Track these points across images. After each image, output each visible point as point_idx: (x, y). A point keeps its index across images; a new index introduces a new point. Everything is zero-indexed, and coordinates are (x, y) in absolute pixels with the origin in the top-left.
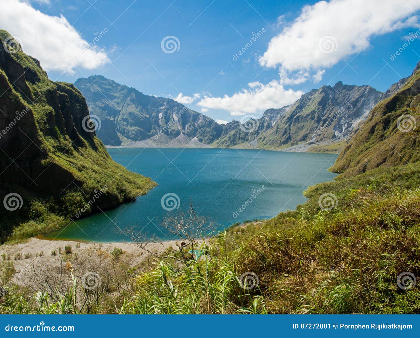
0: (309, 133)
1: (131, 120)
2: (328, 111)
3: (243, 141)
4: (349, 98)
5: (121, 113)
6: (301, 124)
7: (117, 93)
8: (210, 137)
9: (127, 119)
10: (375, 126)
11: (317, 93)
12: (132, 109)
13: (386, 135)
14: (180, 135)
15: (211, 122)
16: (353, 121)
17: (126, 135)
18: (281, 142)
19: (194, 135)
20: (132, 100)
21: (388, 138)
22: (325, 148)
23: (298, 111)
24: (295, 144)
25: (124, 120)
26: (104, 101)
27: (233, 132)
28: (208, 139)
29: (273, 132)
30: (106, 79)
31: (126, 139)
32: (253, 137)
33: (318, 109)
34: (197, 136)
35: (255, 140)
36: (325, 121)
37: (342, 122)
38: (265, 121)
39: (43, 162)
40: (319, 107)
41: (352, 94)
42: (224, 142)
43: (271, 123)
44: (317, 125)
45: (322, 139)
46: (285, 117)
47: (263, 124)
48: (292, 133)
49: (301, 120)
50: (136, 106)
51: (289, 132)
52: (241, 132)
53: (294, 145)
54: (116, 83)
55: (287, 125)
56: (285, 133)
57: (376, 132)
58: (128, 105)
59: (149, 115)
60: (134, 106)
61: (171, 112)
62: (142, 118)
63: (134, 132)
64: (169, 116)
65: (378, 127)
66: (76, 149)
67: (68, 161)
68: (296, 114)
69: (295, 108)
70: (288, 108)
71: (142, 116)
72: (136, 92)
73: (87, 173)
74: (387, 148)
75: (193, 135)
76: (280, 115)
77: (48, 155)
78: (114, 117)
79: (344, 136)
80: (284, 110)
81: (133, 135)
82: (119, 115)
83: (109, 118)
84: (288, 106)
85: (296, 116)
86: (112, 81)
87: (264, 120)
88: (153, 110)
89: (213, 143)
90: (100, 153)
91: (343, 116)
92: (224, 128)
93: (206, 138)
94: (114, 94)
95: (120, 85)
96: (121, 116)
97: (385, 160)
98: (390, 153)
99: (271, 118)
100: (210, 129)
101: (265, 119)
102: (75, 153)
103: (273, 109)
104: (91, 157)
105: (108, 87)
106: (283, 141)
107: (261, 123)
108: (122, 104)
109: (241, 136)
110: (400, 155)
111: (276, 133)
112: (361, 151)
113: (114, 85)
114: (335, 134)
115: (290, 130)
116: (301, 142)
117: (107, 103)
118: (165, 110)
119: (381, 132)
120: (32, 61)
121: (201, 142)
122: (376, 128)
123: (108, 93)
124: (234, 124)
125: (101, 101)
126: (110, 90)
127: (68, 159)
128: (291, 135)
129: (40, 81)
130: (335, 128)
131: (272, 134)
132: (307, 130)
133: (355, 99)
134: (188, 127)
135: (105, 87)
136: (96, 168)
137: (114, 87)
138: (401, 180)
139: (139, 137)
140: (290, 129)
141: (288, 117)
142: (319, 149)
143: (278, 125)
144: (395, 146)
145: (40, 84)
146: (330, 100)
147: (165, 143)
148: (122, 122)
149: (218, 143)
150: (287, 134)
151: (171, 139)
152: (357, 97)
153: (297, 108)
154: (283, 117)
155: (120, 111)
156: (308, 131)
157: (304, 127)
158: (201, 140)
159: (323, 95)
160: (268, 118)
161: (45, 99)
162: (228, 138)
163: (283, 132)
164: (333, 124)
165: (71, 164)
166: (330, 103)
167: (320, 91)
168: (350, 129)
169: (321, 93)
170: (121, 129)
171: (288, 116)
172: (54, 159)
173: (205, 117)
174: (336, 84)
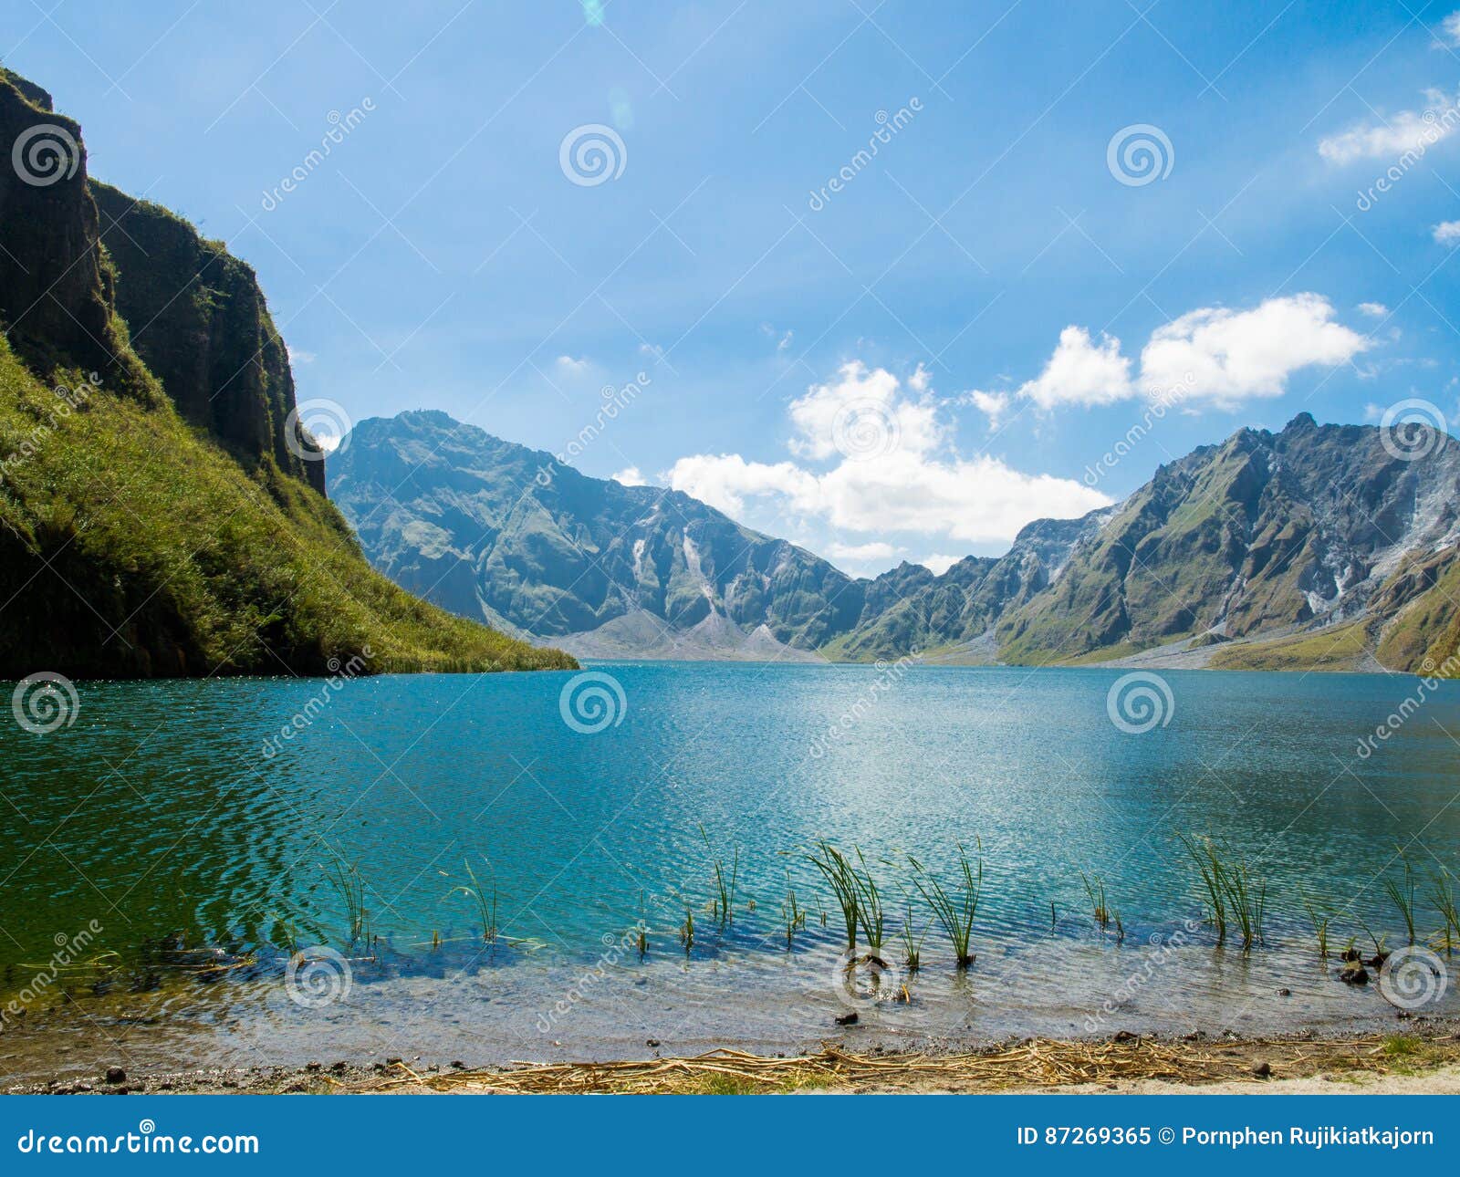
0: (1202, 603)
1: (535, 560)
2: (1268, 518)
3: (943, 639)
4: (1349, 473)
5: (499, 536)
6: (1167, 570)
7: (490, 468)
8: (819, 623)
9: (519, 557)
11: (1219, 458)
12: (542, 522)
14: (707, 619)
15: (822, 571)
16: (1372, 557)
17: (512, 613)
18: (1089, 637)
19: (759, 617)
20: (541, 495)
22: (1282, 652)
23: (1148, 522)
24: (1146, 646)
25: (511, 562)
26: (442, 497)
27: (905, 604)
28: (808, 634)
29: (1058, 603)
30: (455, 424)
31: (513, 627)
32: (980, 625)
33: (1231, 511)
34: (770, 620)
35: (987, 634)
36: (1261, 557)
37: (1331, 559)
38: (1023, 562)
40: (1232, 504)
41: (1359, 458)
42: (870, 640)
43: (1046, 571)
44: (1231, 571)
45: (1258, 622)
46: (1099, 545)
47: (1014, 577)
48: (1134, 606)
49: (1166, 556)
50: (553, 515)
51: (1121, 600)
52: (933, 604)
53: (1145, 649)
54: (489, 436)
55: (1113, 574)
56: (1104, 605)
58: (526, 509)
59: (598, 544)
60: (545, 513)
61: (677, 535)
62: (575, 555)
63: (542, 605)
64: (672, 550)
68: (1144, 535)
69: (1135, 512)
70: (1108, 518)
71: (575, 547)
75: (756, 617)
76: (1077, 541)
78: (476, 553)
79: (1348, 608)
80: (1094, 524)
81: (540, 617)
82: (493, 546)
83: (456, 551)
84: (1106, 511)
85: (1145, 539)
86: (476, 430)
87: (1019, 561)
88: (614, 531)
89: (826, 646)
91: (1330, 538)
93: (804, 628)
94: (480, 474)
95: (502, 443)
96: (499, 549)
99: (1044, 554)
100: (816, 596)
101: (1022, 556)
103: (1051, 522)
105: (462, 449)
106: (1099, 633)
107: (1006, 573)
108: (504, 506)
109: (932, 619)
111: (1070, 607)
113: (481, 444)
114: (1306, 605)
115: (1124, 593)
116: (1174, 636)
117: (455, 504)
121: (782, 641)
123: (458, 468)
124: (905, 576)
125: (433, 494)
126: (464, 460)
128: (1129, 609)
130: (1306, 583)
131: (1053, 610)
132: (1191, 592)
133: (1372, 475)
134: (736, 589)
135: (450, 448)
137: (479, 449)
139: (562, 623)
140: (1122, 590)
141: (1114, 547)
142: (1255, 656)
143: (1075, 575)
146: (1274, 480)
147: (653, 645)
148: (503, 567)
149: (847, 646)
150: (1113, 607)
151: (676, 630)
152: (1380, 466)
153: (1144, 511)
154: (1091, 548)
155: (498, 531)
156: (1197, 597)
157: (1178, 581)
158: (783, 637)
159: (1242, 462)
160: (1034, 554)
162: (886, 625)
163: (1094, 602)
164: (1297, 564)
166: (1275, 492)
167: (1231, 447)
168: (1367, 584)
169: (1234, 454)
170: (495, 593)
171: (1112, 543)
173: (798, 555)
174: (1290, 424)
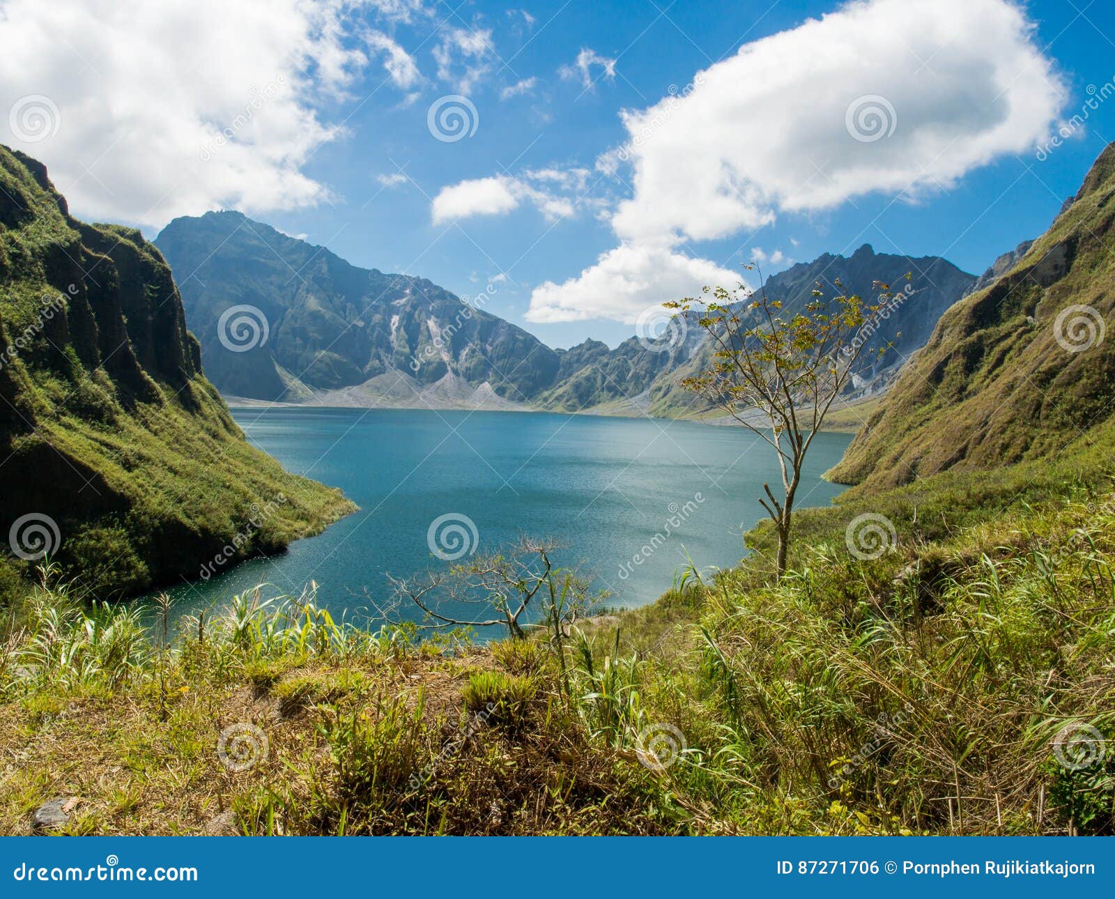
1: (315, 331)
3: (613, 397)
5: (287, 313)
8: (526, 382)
9: (303, 329)
10: (945, 363)
13: (970, 387)
14: (445, 377)
15: (530, 342)
17: (299, 372)
19: (483, 377)
20: (319, 281)
21: (975, 394)
25: (296, 332)
26: (241, 281)
27: (586, 372)
28: (519, 389)
29: (692, 374)
31: (300, 382)
32: (640, 386)
34: (491, 379)
35: (644, 393)
39: (17, 442)
42: (562, 396)
43: (688, 349)
47: (665, 353)
50: (328, 296)
52: (607, 371)
53: (744, 409)
57: (946, 379)
58: (308, 291)
59: (363, 320)
61: (423, 314)
62: (346, 328)
63: (322, 366)
64: (419, 325)
65: (951, 366)
66: (129, 408)
67: (96, 440)
71: (346, 323)
72: (331, 257)
73: (149, 474)
74: (969, 421)
75: (481, 376)
77: (34, 423)
79: (876, 386)
81: (320, 374)
88: (376, 309)
89: (532, 400)
90: (206, 418)
92: (564, 359)
93: (515, 385)
94: (271, 263)
96: (287, 322)
97: (962, 454)
98: (977, 434)
100: (525, 362)
102: (124, 419)
104: (171, 431)
105: (256, 242)
109: (606, 383)
110: (1001, 441)
112: (909, 429)
113: (272, 239)
114: (851, 382)
118: (408, 309)
119: (959, 379)
120: (17, 164)
121: (500, 395)
122: (946, 369)
123: (254, 257)
124: (589, 349)
125: (235, 279)
126: (258, 251)
127: (95, 435)
129: (33, 219)
134: (467, 355)
135: (247, 241)
136: (178, 460)
138: (990, 508)
139: (336, 379)
143: (705, 355)
144: (988, 417)
145: (30, 228)
147: (405, 397)
148: (291, 336)
149: (545, 400)
151: (422, 386)
155: (286, 308)
158: (500, 391)
161: (42, 271)
162: (574, 385)
165: (105, 449)
168: (890, 369)
170: (284, 356)
172: (51, 434)
173: (513, 331)
174: (857, 252)
